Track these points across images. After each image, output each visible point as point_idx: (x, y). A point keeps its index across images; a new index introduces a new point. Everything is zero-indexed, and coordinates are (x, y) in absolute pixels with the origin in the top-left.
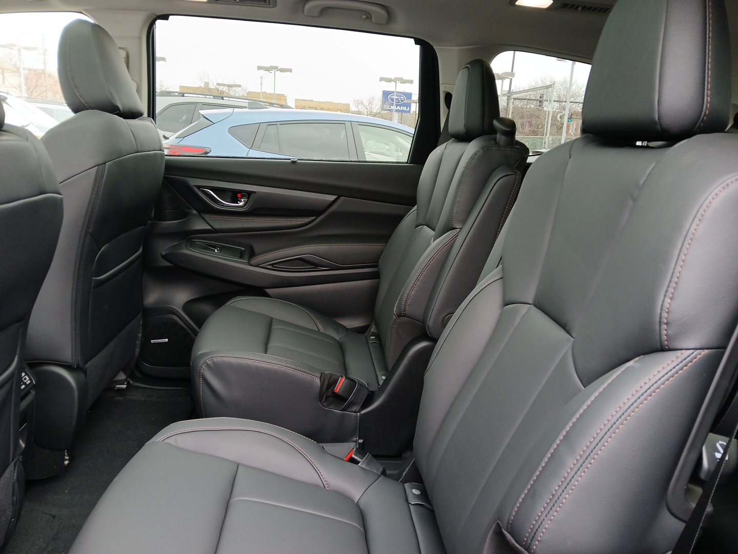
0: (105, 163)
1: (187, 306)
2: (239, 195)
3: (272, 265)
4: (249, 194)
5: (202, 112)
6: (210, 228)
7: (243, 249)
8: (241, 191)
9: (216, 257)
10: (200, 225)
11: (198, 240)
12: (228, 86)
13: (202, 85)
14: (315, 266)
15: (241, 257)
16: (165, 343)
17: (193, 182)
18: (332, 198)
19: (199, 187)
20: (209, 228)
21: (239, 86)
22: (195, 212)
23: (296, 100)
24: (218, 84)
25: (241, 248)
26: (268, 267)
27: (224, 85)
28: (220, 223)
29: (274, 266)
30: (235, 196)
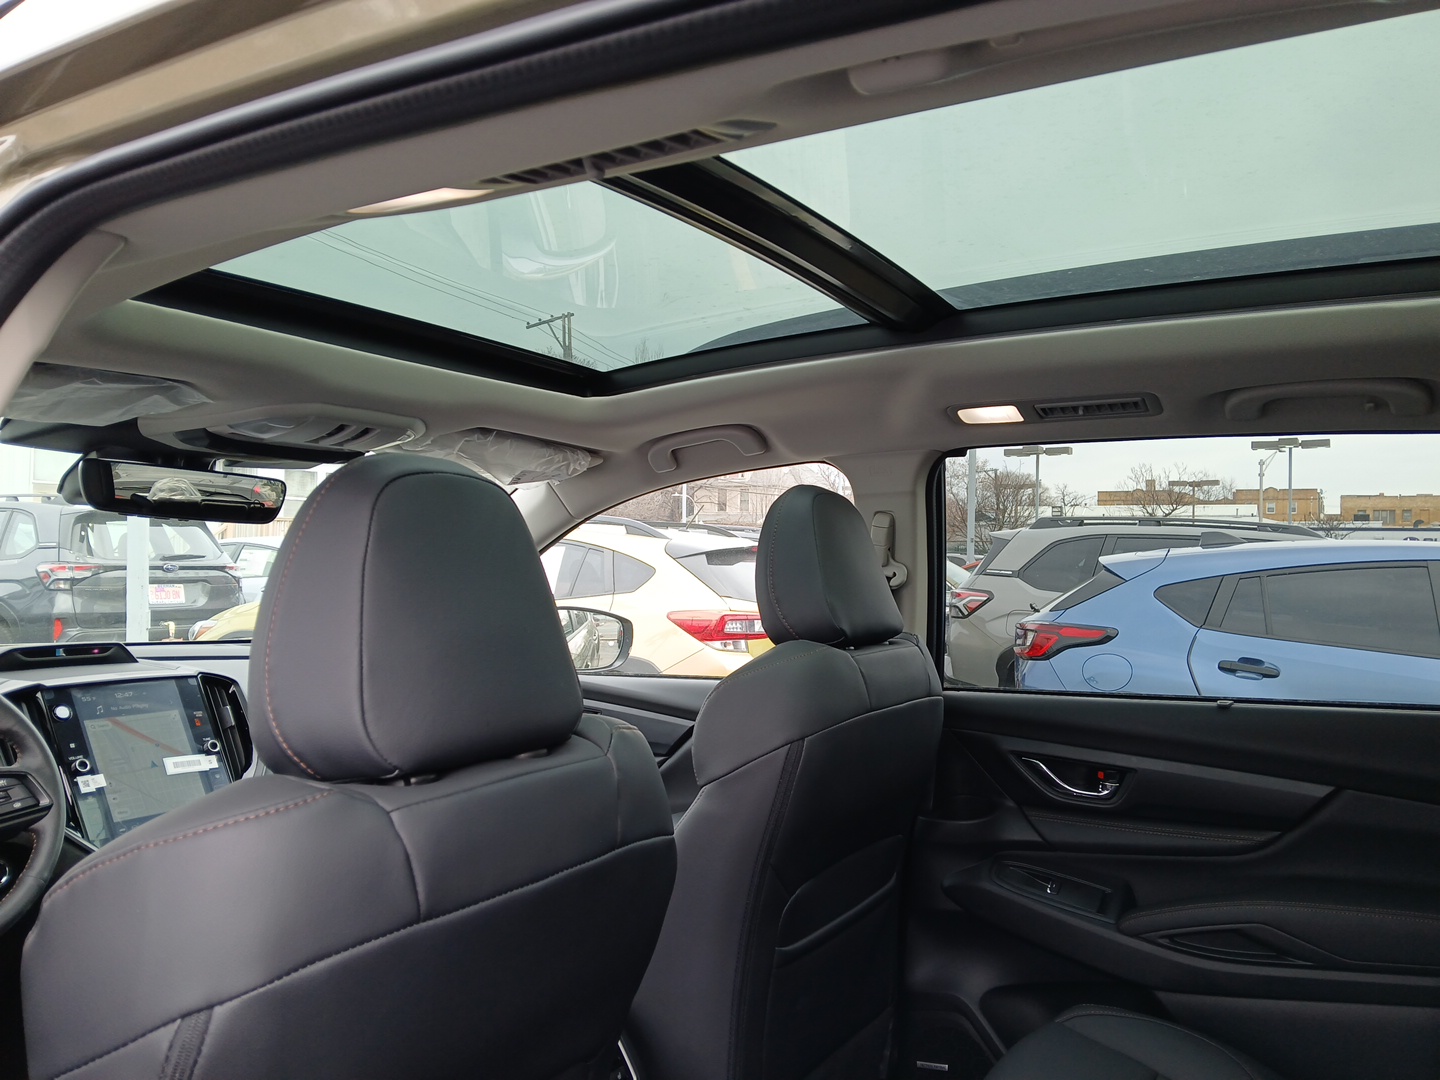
0: (803, 739)
1: (988, 1000)
2: (1101, 775)
3: (1171, 937)
4: (1120, 774)
5: (1103, 560)
6: (1040, 839)
7: (1109, 890)
8: (1105, 767)
9: (1048, 903)
10: (1018, 832)
11: (1015, 863)
12: (1191, 484)
13: (1143, 486)
14: (1279, 953)
15: (1101, 910)
16: (941, 1072)
17: (1009, 744)
18: (1321, 791)
19: (1019, 755)
20: (1037, 838)
21: (1216, 482)
22: (1011, 804)
23: (1342, 497)
24: (1172, 483)
25: (1103, 888)
26: (1161, 941)
27: (1184, 484)
28: (1061, 831)
29: (1175, 941)
30: (1091, 776)
